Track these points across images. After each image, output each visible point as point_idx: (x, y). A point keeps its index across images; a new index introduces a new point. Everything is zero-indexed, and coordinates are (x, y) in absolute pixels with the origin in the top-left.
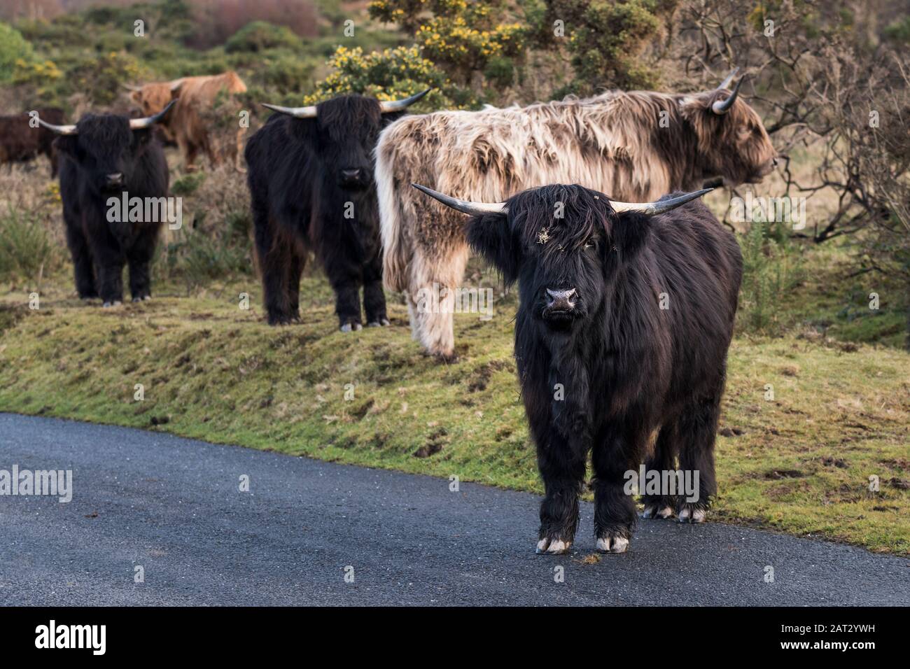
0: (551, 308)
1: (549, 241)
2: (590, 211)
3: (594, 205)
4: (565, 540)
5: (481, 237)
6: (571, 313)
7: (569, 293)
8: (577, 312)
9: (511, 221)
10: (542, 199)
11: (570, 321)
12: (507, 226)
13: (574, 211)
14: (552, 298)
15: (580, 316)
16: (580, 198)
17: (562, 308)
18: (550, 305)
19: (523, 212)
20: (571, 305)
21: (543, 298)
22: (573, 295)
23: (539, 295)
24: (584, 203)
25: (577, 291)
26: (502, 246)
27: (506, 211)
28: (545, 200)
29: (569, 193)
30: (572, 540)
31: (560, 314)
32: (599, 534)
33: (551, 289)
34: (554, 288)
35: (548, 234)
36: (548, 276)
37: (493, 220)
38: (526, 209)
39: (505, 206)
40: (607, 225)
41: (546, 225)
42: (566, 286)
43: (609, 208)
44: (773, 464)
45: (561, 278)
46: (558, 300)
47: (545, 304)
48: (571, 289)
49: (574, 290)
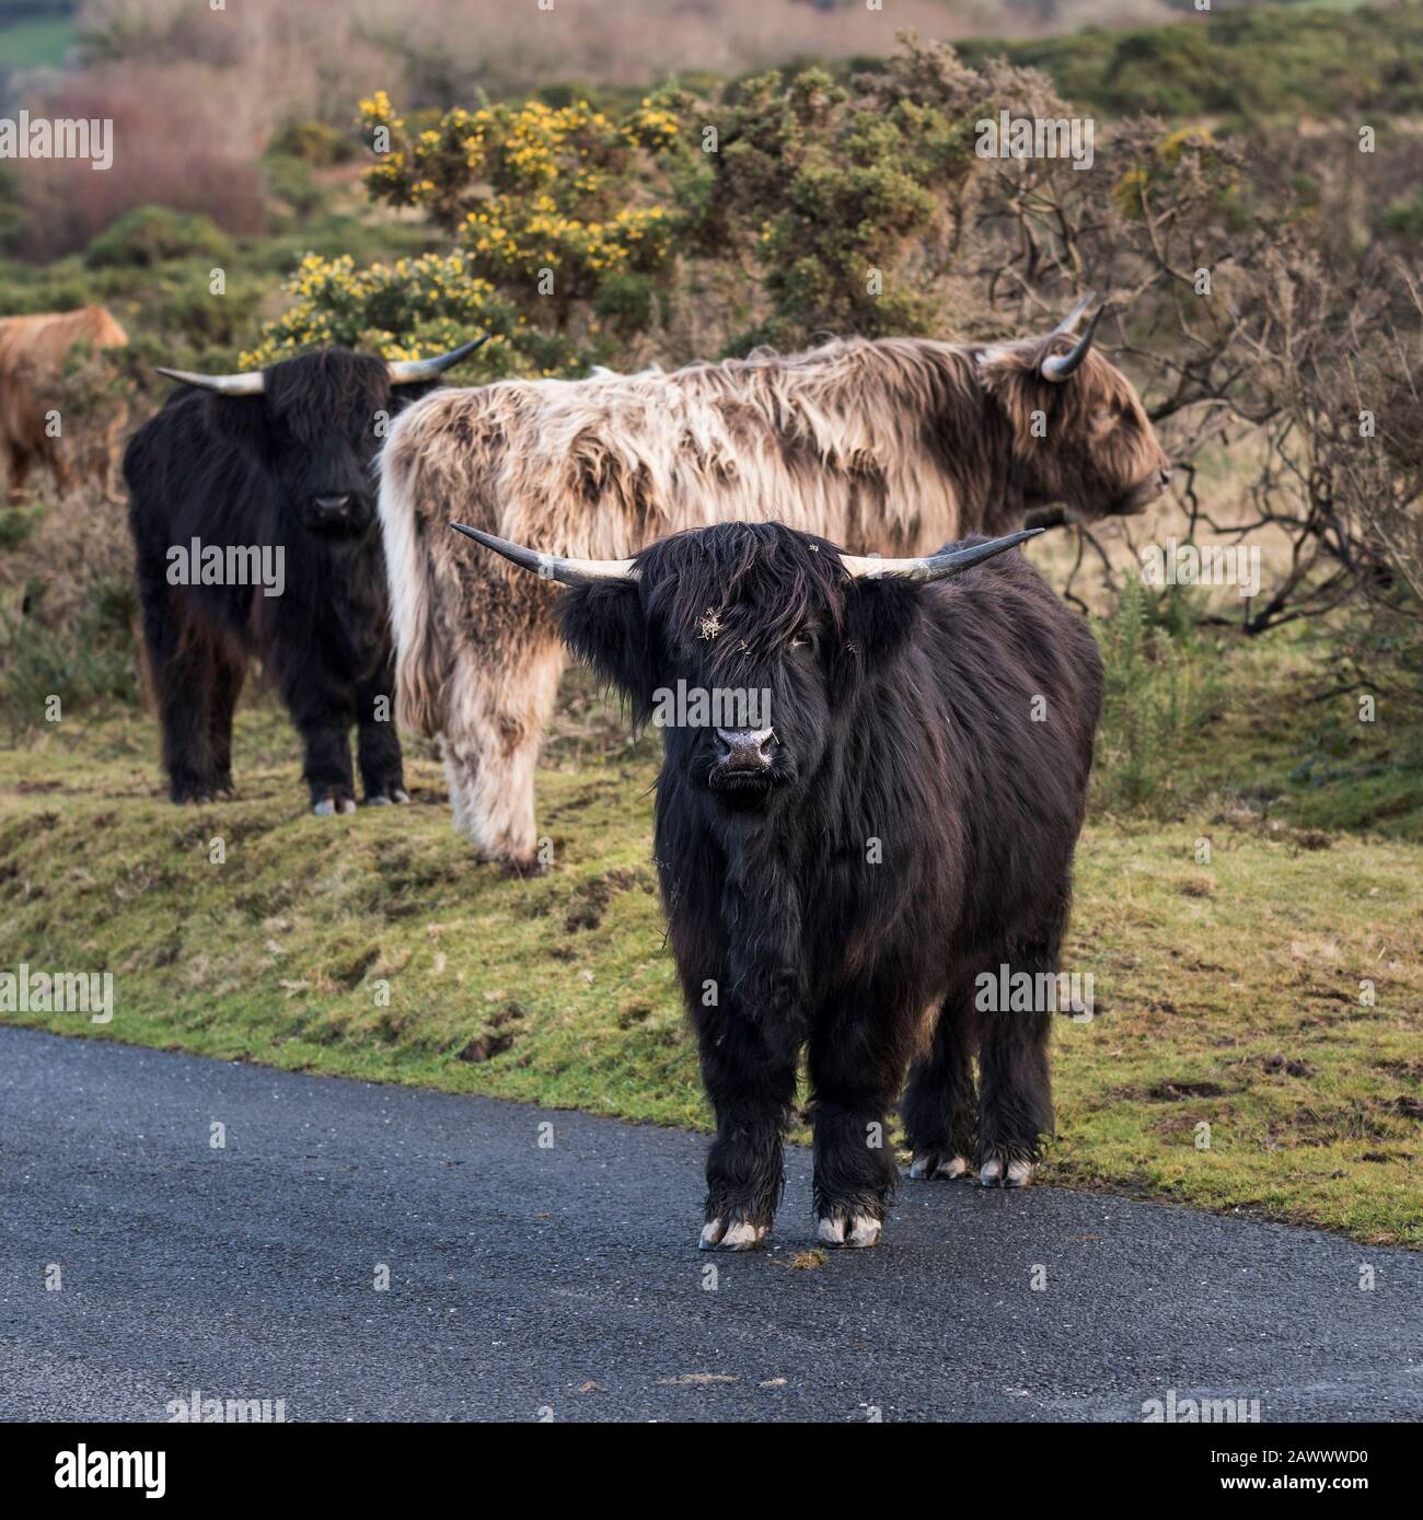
0: (725, 765)
1: (721, 634)
2: (801, 574)
3: (808, 562)
4: (755, 1223)
5: (588, 627)
6: (764, 775)
7: (760, 736)
8: (777, 773)
9: (647, 596)
10: (707, 552)
11: (764, 792)
12: (639, 608)
13: (771, 575)
14: (727, 747)
15: (783, 782)
16: (781, 549)
17: (748, 767)
18: (725, 759)
19: (670, 578)
20: (766, 759)
21: (709, 748)
22: (768, 740)
23: (701, 742)
24: (789, 558)
25: (777, 731)
26: (629, 645)
27: (637, 575)
28: (713, 553)
29: (760, 540)
30: (769, 1222)
31: (745, 777)
32: (823, 1209)
35: (720, 621)
37: (612, 593)
38: (676, 571)
39: (634, 566)
40: (835, 602)
41: (716, 603)
43: (838, 569)
44: (1165, 1071)
46: (739, 749)
47: (715, 758)
49: (770, 730)
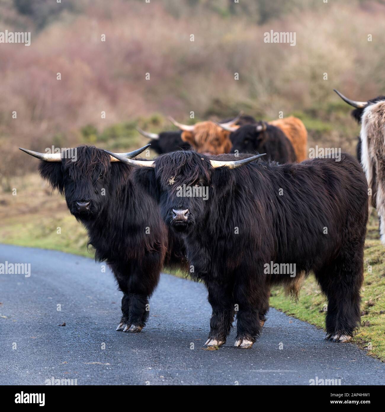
0: (175, 219)
1: (175, 183)
2: (197, 167)
3: (200, 163)
5: (140, 180)
6: (185, 222)
7: (184, 212)
8: (189, 221)
9: (156, 172)
10: (172, 160)
11: (185, 227)
12: (154, 175)
13: (189, 167)
14: (175, 214)
15: (190, 224)
16: (193, 159)
17: (181, 220)
18: (175, 217)
19: (162, 167)
20: (186, 218)
21: (171, 214)
22: (187, 213)
23: (168, 213)
24: (195, 162)
25: (189, 210)
26: (151, 185)
27: (155, 166)
28: (174, 160)
29: (187, 157)
31: (180, 223)
33: (175, 209)
34: (177, 209)
35: (174, 180)
36: (173, 202)
37: (147, 171)
38: (164, 165)
39: (154, 163)
40: (208, 174)
41: (173, 175)
42: (183, 208)
43: (209, 164)
45: (180, 204)
46: (179, 215)
47: (172, 217)
48: (186, 209)
49: (187, 210)
